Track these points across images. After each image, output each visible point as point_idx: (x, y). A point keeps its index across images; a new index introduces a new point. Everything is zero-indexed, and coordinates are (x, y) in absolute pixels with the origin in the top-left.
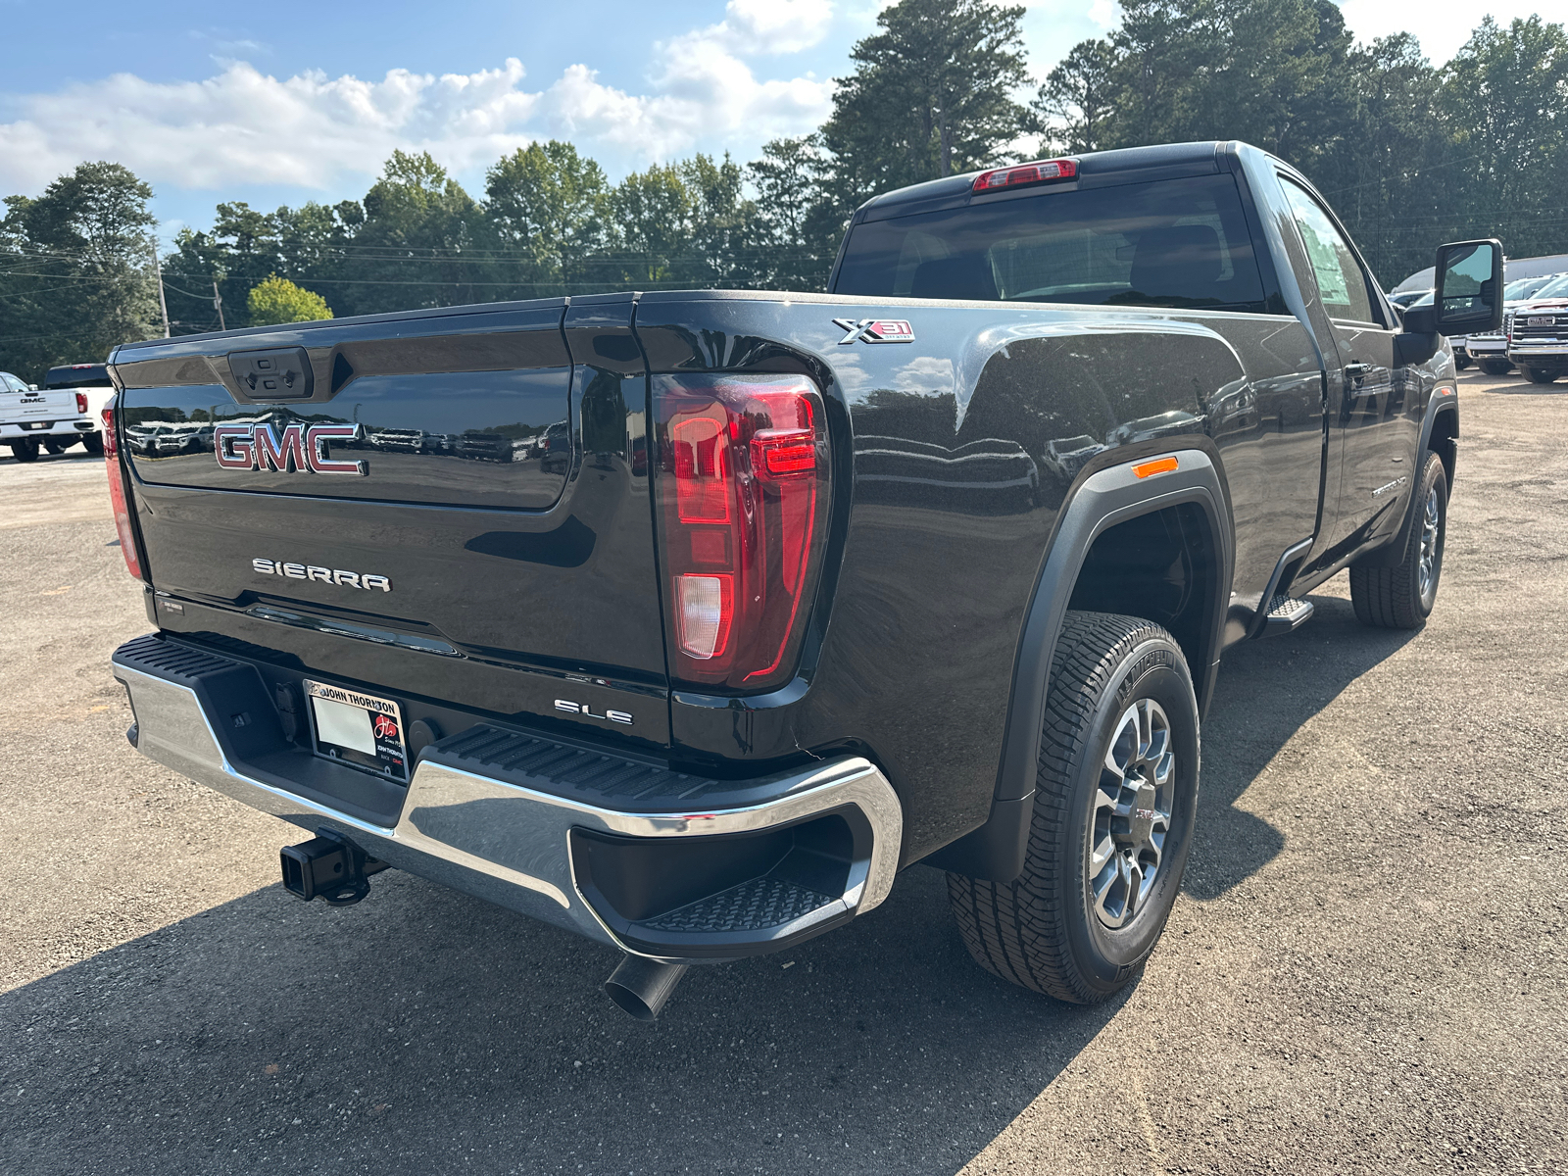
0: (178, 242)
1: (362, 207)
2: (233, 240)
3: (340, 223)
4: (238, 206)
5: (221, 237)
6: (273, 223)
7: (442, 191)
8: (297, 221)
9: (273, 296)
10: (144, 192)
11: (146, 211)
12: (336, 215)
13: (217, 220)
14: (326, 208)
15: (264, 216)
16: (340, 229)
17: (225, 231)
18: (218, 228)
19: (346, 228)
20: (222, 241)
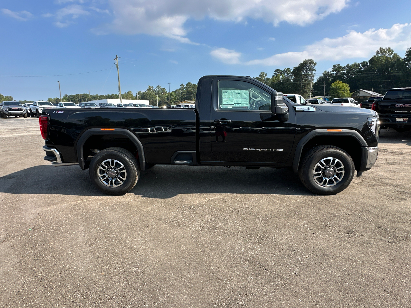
0: (323, 74)
1: (368, 63)
2: (335, 72)
3: (361, 67)
4: (338, 65)
5: (332, 72)
6: (345, 68)
7: (392, 56)
8: (351, 67)
9: (336, 85)
10: (315, 64)
11: (314, 68)
12: (361, 65)
13: (332, 69)
14: (358, 64)
15: (343, 66)
16: (361, 68)
17: (333, 71)
18: (332, 70)
19: (362, 68)
20: (332, 73)
